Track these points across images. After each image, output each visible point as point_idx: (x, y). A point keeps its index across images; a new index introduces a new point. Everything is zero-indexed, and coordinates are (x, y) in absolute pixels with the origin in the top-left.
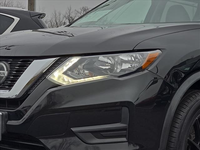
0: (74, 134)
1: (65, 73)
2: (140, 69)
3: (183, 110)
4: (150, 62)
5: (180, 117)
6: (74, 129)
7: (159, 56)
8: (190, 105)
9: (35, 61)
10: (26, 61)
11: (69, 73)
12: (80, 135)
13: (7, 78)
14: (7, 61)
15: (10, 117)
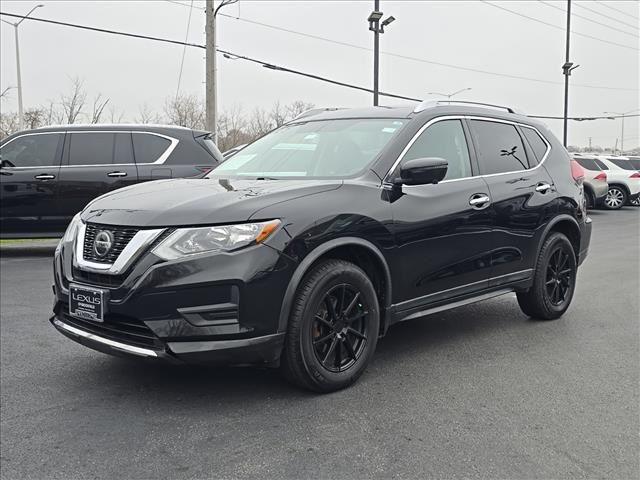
0: (179, 316)
1: (172, 247)
2: (254, 243)
3: (310, 285)
4: (267, 233)
5: (305, 293)
6: (179, 310)
7: (278, 226)
8: (317, 279)
9: (141, 232)
10: (131, 231)
11: (177, 247)
12: (187, 316)
13: (111, 250)
14: (111, 230)
15: (112, 295)
